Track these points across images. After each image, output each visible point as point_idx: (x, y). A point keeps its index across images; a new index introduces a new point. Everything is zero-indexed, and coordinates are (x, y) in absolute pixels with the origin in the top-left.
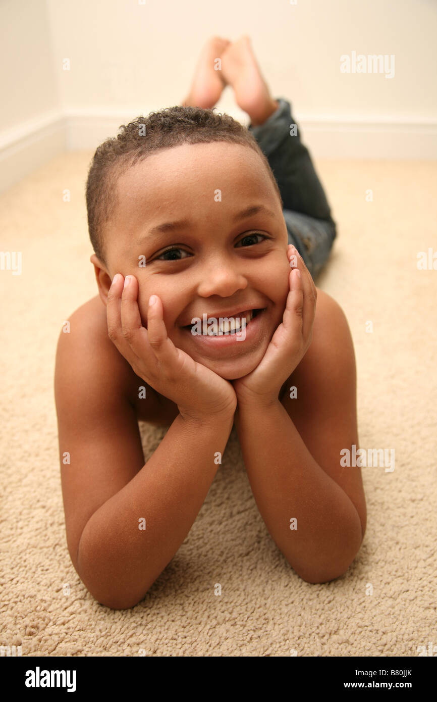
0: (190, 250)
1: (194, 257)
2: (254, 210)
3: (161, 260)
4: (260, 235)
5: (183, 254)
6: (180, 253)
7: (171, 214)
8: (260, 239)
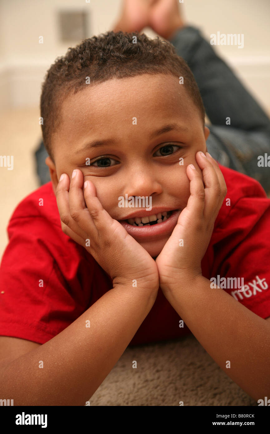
0: (117, 159)
1: (121, 164)
2: (167, 129)
3: (95, 166)
4: (174, 146)
5: (112, 162)
6: (110, 161)
7: (101, 134)
8: (175, 148)
